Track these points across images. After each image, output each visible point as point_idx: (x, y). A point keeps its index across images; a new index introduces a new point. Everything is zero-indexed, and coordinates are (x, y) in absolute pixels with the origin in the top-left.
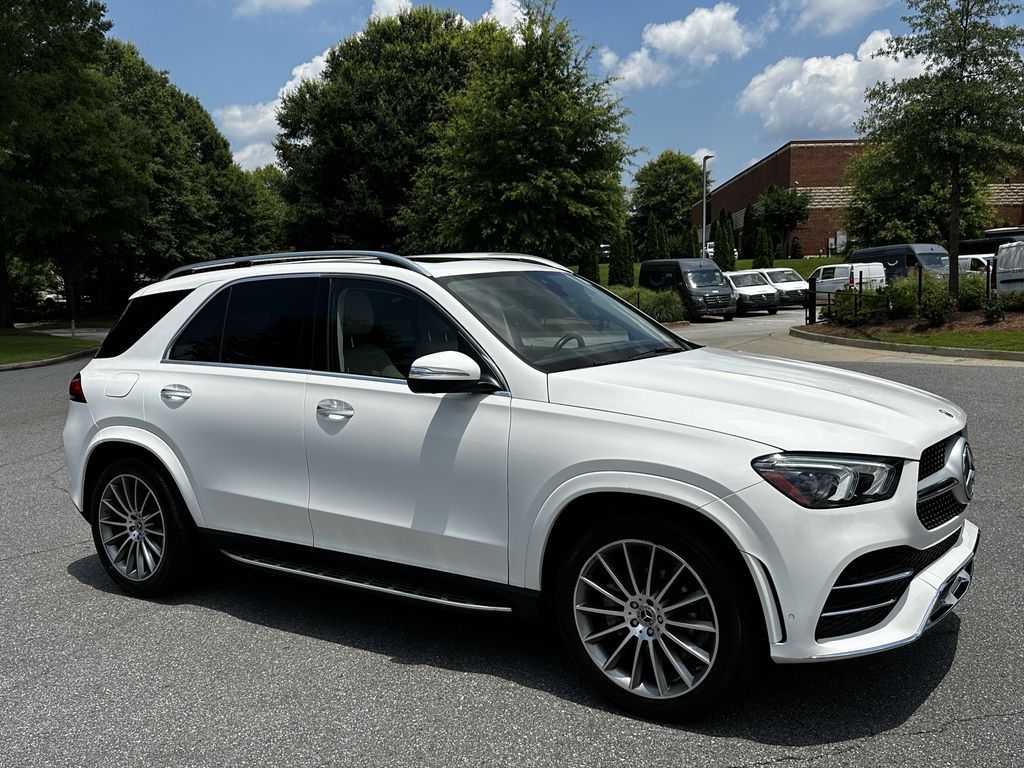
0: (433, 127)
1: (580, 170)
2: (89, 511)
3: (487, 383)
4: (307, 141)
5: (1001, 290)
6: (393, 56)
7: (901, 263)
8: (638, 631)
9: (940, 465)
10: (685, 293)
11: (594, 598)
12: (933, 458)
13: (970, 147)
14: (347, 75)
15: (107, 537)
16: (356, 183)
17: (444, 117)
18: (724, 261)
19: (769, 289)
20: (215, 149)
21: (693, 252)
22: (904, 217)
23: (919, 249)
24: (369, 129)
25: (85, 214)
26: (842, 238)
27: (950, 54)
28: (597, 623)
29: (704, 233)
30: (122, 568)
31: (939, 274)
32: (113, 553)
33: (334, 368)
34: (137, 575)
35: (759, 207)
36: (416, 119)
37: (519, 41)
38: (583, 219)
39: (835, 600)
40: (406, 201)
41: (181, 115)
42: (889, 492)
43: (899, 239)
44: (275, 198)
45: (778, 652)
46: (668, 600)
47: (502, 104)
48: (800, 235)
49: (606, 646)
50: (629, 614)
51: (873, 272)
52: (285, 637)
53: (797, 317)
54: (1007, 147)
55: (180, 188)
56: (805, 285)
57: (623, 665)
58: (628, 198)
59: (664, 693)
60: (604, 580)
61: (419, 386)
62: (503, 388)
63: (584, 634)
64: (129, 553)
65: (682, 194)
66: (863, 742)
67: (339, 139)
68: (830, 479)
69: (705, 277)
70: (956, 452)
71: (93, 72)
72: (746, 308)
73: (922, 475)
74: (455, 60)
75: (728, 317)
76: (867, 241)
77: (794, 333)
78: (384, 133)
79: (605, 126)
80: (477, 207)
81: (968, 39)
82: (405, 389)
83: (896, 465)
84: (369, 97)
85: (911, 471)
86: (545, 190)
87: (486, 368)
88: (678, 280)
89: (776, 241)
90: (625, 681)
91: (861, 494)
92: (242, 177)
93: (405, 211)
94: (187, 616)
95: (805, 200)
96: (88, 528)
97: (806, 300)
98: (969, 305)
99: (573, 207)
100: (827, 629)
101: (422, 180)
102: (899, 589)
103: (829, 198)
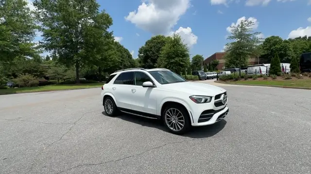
0: (160, 52)
1: (182, 57)
2: (104, 105)
3: (154, 86)
4: (142, 55)
5: (248, 75)
6: (155, 42)
7: (233, 71)
8: (174, 121)
9: (220, 98)
10: (199, 76)
11: (168, 117)
12: (218, 97)
13: (242, 53)
14: (148, 45)
15: (106, 108)
16: (149, 61)
17: (162, 50)
18: (205, 71)
19: (212, 75)
20: (130, 56)
21: (200, 69)
22: (234, 64)
23: (236, 69)
24: (151, 52)
25: (111, 65)
26: (224, 67)
27: (239, 38)
28: (168, 120)
29: (202, 67)
30: (108, 112)
31: (238, 73)
32: (107, 110)
33: (134, 84)
34: (110, 113)
35: (211, 63)
36: (158, 51)
37: (173, 39)
38: (182, 65)
39: (201, 117)
40: (156, 63)
41: (125, 51)
42: (210, 101)
43: (233, 67)
44: (138, 63)
45: (193, 124)
46: (178, 117)
47: (170, 48)
48: (218, 67)
49: (170, 123)
50: (173, 119)
51: (228, 73)
52: (134, 124)
53: (216, 79)
54: (248, 53)
55: (125, 62)
56: (216, 75)
57: (172, 126)
58: (191, 61)
59: (177, 130)
60: (169, 114)
61: (144, 86)
62: (156, 87)
63: (166, 122)
64: (109, 110)
65: (199, 61)
66: (206, 138)
67: (147, 54)
68: (201, 99)
69: (202, 73)
70: (222, 96)
71: (113, 46)
72: (208, 78)
73: (215, 99)
74: (164, 42)
75: (206, 79)
76: (228, 68)
77: (215, 82)
78: (153, 53)
79: (186, 51)
80: (166, 63)
81: (242, 36)
82: (142, 87)
83: (211, 97)
84: (151, 48)
85: (213, 98)
86: (177, 61)
87: (154, 84)
88: (198, 74)
89: (214, 68)
90: (172, 129)
91: (206, 101)
92: (133, 60)
93: (156, 64)
94: (115, 119)
95: (218, 62)
96: (103, 107)
97: (217, 77)
98: (242, 77)
99: (181, 63)
100: (199, 121)
101: (159, 60)
102: (212, 116)
103: (222, 61)
